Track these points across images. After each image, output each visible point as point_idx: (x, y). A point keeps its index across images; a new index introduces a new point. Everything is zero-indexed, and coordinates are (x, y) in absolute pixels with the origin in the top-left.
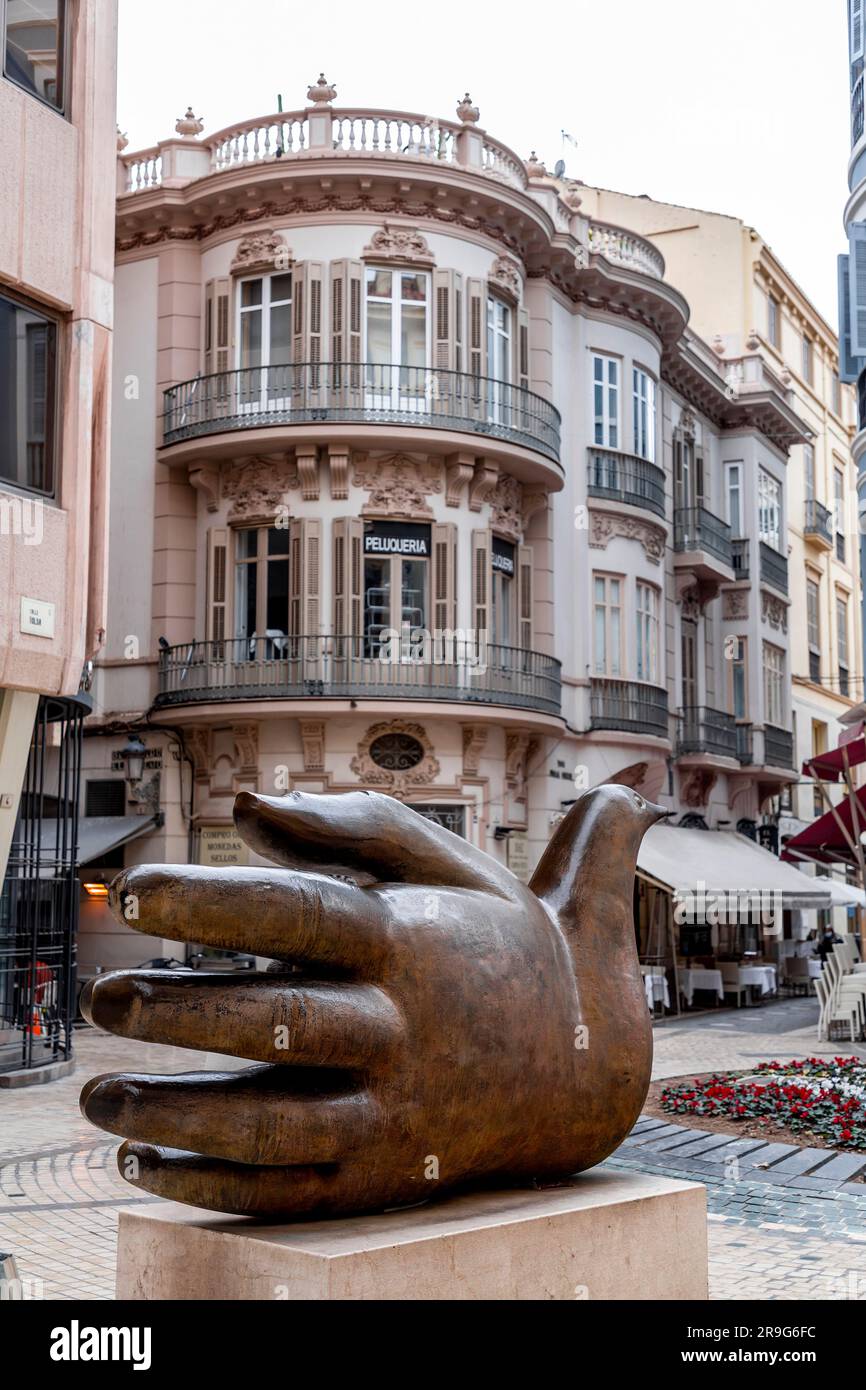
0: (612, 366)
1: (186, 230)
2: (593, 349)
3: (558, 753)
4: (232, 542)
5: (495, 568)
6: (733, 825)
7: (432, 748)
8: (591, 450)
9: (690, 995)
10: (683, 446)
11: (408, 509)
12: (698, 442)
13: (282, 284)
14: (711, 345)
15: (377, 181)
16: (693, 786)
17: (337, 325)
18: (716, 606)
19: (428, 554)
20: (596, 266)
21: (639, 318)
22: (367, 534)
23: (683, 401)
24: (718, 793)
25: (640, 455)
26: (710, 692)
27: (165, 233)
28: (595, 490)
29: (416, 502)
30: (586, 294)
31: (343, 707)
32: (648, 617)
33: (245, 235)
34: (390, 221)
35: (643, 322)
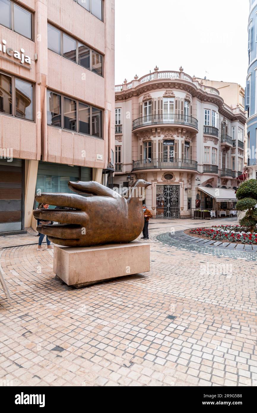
0: (208, 111)
1: (136, 95)
2: (205, 109)
3: (197, 177)
4: (143, 144)
5: (185, 146)
6: (232, 188)
7: (174, 176)
8: (204, 126)
9: (220, 215)
10: (223, 125)
11: (170, 138)
12: (227, 123)
13: (150, 103)
14: (230, 106)
15: (165, 83)
16: (224, 181)
17: (159, 108)
18: (229, 151)
19: (174, 145)
20: (205, 94)
21: (214, 102)
22: (164, 142)
23: (223, 116)
24: (229, 183)
25: (213, 126)
26: (228, 166)
27: (133, 96)
28: (205, 133)
29: (172, 136)
30: (204, 99)
31: (159, 170)
32: (214, 154)
33: (145, 95)
34: (167, 90)
35: (214, 103)
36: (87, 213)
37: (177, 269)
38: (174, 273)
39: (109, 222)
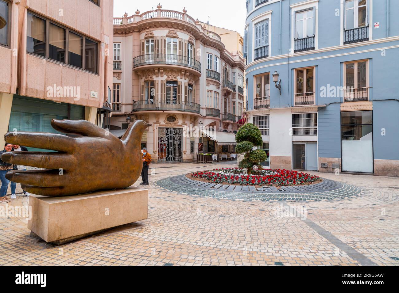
0: (211, 56)
1: (137, 31)
2: (208, 53)
3: (200, 120)
4: (145, 84)
5: (188, 89)
6: (233, 132)
7: (177, 119)
8: (207, 70)
9: (222, 159)
10: (225, 70)
11: (173, 79)
12: (228, 69)
13: (152, 41)
14: (231, 53)
15: (168, 22)
16: (225, 125)
17: (162, 47)
18: (230, 96)
19: (177, 87)
20: (208, 38)
21: (216, 47)
22: (167, 83)
23: (225, 62)
24: (230, 127)
25: (216, 71)
26: (229, 110)
27: (134, 31)
28: (208, 76)
29: (175, 78)
30: (207, 43)
31: (162, 112)
32: (217, 98)
33: (146, 32)
34: (171, 29)
35: (217, 48)
36: (75, 156)
37: (177, 215)
38: (174, 219)
39: (101, 166)
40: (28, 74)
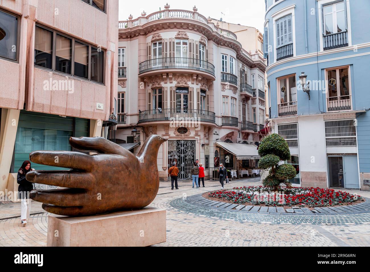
0: (226, 57)
1: (143, 34)
2: (222, 53)
3: (215, 130)
4: (152, 91)
5: (201, 95)
6: (254, 143)
7: (189, 130)
8: (222, 73)
9: (242, 175)
10: (242, 72)
11: (184, 85)
12: (246, 70)
13: (160, 43)
14: (249, 52)
15: (177, 23)
16: (245, 136)
17: (170, 50)
18: (250, 102)
19: (188, 93)
20: (222, 38)
21: (231, 47)
22: (176, 90)
23: (242, 63)
24: (250, 137)
25: (232, 74)
26: (249, 118)
27: (139, 34)
28: (223, 80)
29: (185, 83)
30: (220, 43)
32: (234, 104)
33: (153, 34)
34: (180, 30)
35: (232, 48)
36: (94, 174)
37: (196, 238)
38: (194, 243)
39: (118, 184)
40: (35, 89)
